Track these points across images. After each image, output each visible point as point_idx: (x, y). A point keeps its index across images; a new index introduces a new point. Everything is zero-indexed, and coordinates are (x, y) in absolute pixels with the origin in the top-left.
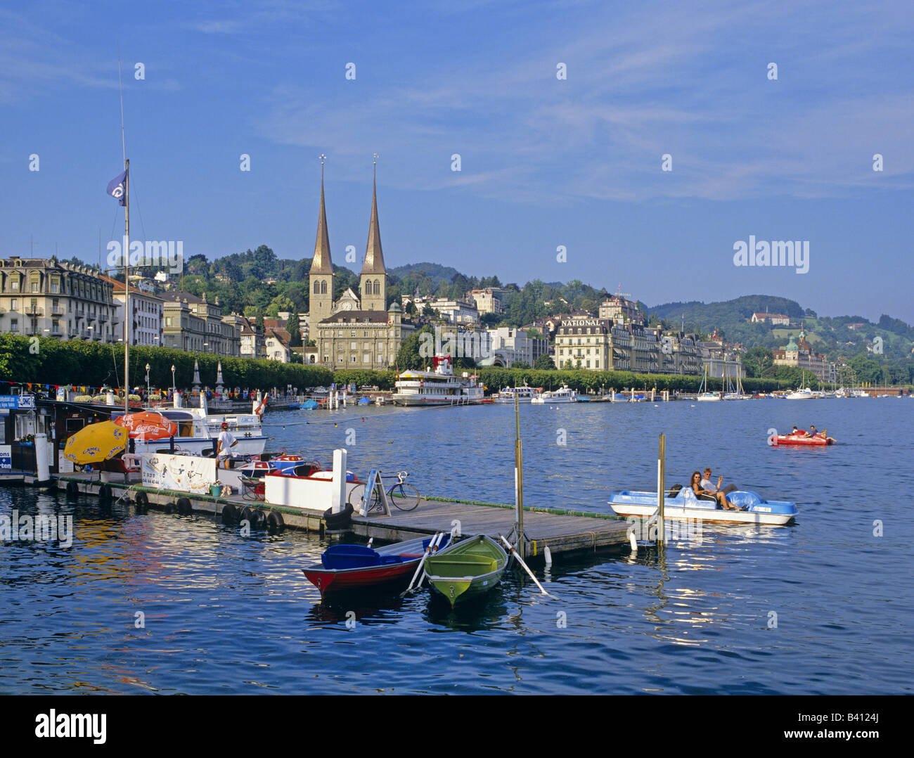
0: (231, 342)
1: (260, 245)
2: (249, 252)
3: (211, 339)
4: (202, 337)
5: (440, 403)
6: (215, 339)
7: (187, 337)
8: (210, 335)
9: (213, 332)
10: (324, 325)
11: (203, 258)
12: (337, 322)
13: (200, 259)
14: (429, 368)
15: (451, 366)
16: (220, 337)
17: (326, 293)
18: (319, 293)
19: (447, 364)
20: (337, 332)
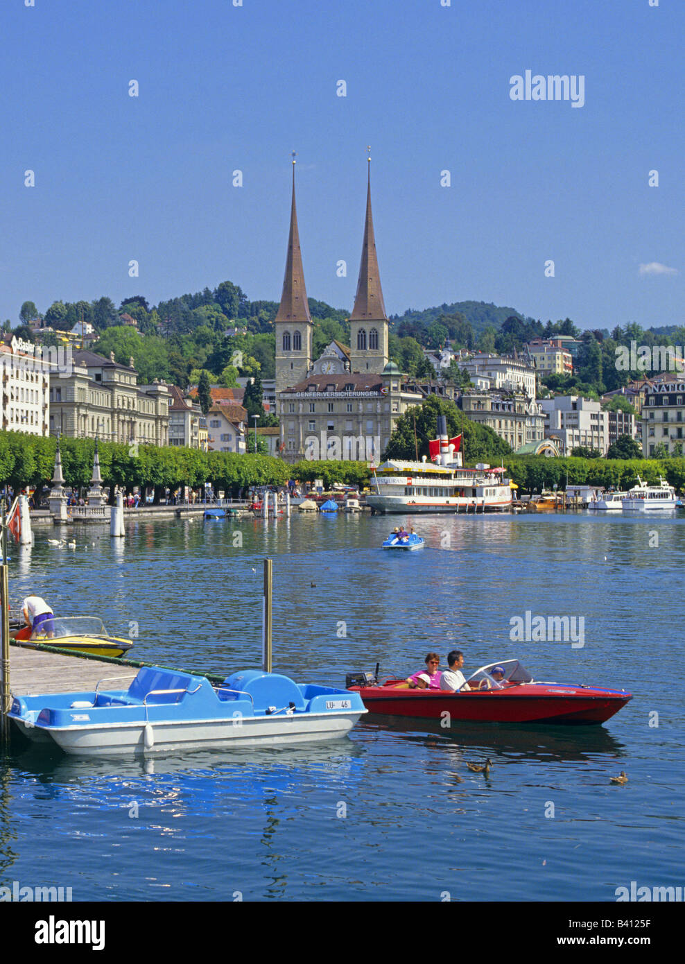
0: (153, 422)
1: (223, 281)
2: (207, 291)
3: (122, 417)
4: (108, 416)
5: (438, 509)
6: (127, 418)
7: (85, 416)
8: (120, 411)
9: (125, 407)
10: (288, 396)
11: (141, 301)
12: (307, 390)
13: (136, 303)
14: (425, 458)
15: (459, 454)
16: (136, 414)
17: (300, 349)
18: (290, 349)
19: (454, 451)
20: (307, 405)
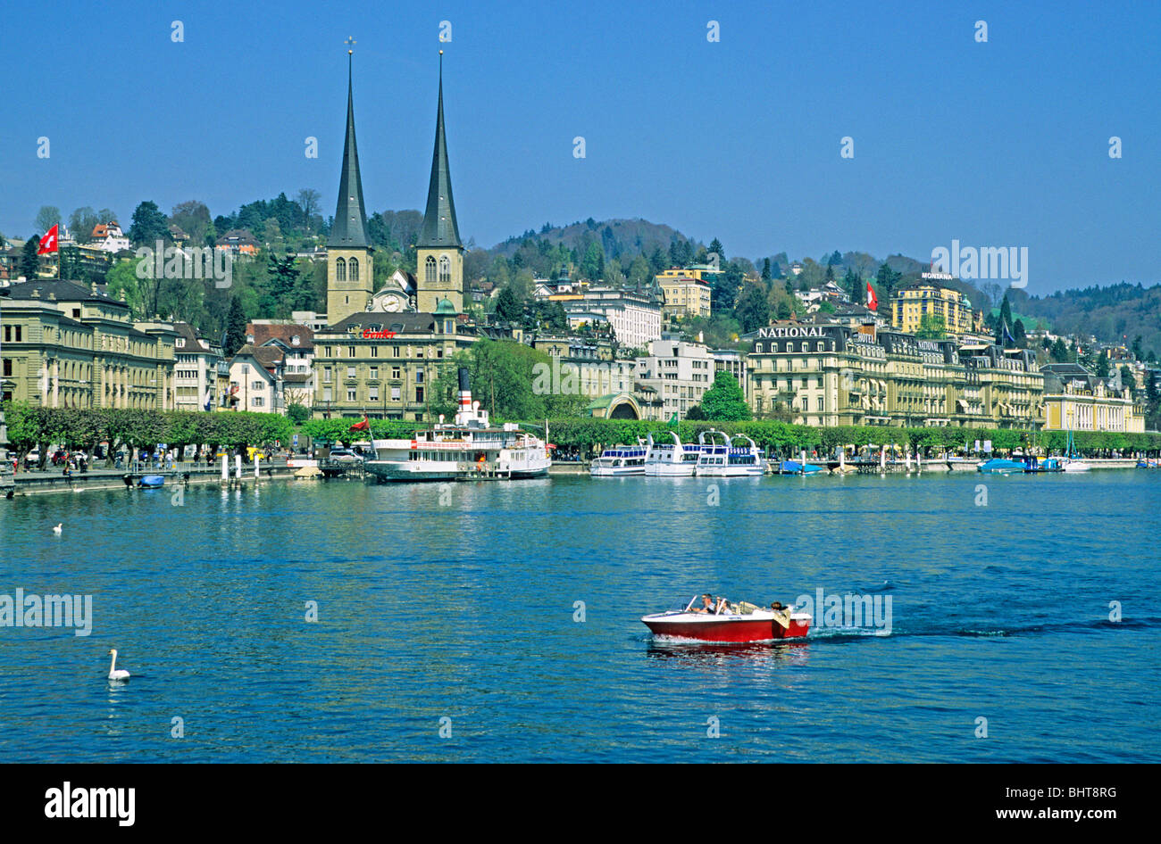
12: (346, 331)
17: (358, 279)
18: (345, 280)
19: (479, 409)
20: (347, 348)
